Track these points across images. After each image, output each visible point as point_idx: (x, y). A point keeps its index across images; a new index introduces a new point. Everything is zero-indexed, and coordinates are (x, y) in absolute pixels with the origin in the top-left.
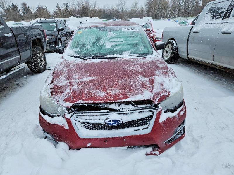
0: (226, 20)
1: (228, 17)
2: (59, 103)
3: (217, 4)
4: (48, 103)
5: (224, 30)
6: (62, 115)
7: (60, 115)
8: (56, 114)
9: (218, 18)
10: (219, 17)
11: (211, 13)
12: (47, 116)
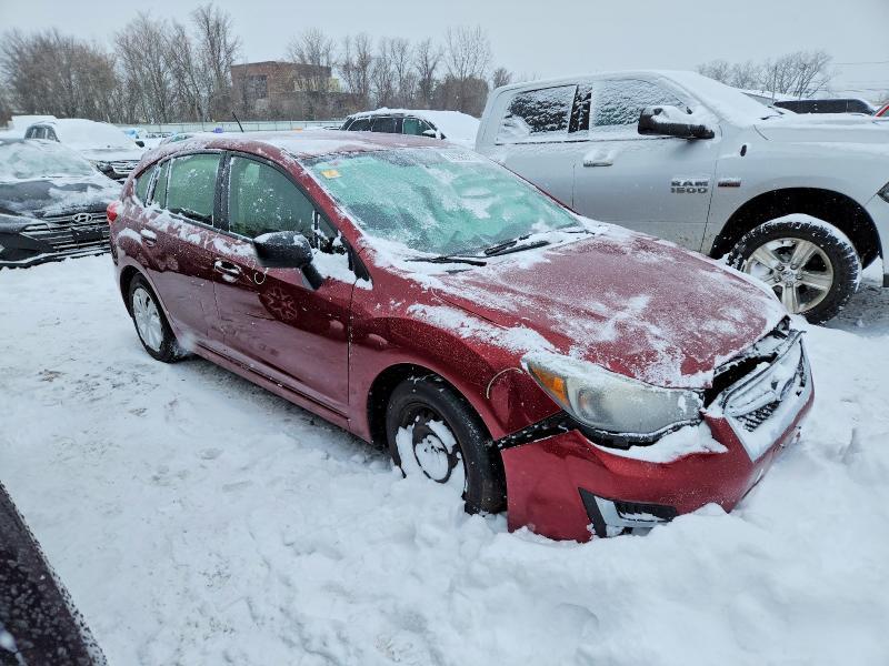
0: (579, 135)
1: (585, 126)
2: (673, 385)
3: (532, 94)
4: (641, 400)
5: (590, 157)
6: (688, 422)
7: (683, 422)
8: (671, 426)
9: (552, 129)
10: (556, 126)
11: (524, 116)
12: (634, 448)
